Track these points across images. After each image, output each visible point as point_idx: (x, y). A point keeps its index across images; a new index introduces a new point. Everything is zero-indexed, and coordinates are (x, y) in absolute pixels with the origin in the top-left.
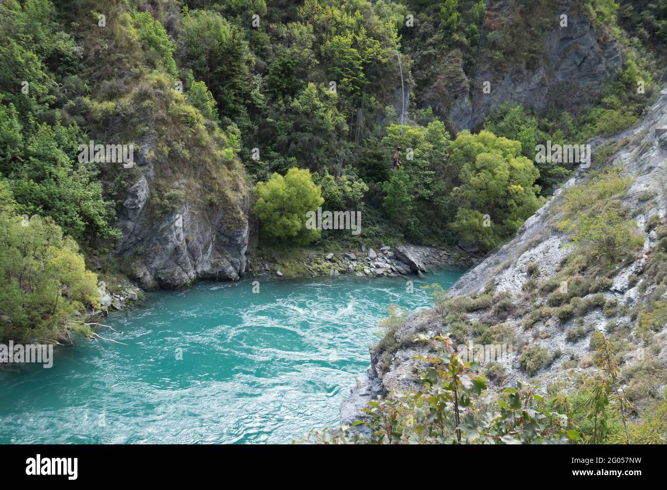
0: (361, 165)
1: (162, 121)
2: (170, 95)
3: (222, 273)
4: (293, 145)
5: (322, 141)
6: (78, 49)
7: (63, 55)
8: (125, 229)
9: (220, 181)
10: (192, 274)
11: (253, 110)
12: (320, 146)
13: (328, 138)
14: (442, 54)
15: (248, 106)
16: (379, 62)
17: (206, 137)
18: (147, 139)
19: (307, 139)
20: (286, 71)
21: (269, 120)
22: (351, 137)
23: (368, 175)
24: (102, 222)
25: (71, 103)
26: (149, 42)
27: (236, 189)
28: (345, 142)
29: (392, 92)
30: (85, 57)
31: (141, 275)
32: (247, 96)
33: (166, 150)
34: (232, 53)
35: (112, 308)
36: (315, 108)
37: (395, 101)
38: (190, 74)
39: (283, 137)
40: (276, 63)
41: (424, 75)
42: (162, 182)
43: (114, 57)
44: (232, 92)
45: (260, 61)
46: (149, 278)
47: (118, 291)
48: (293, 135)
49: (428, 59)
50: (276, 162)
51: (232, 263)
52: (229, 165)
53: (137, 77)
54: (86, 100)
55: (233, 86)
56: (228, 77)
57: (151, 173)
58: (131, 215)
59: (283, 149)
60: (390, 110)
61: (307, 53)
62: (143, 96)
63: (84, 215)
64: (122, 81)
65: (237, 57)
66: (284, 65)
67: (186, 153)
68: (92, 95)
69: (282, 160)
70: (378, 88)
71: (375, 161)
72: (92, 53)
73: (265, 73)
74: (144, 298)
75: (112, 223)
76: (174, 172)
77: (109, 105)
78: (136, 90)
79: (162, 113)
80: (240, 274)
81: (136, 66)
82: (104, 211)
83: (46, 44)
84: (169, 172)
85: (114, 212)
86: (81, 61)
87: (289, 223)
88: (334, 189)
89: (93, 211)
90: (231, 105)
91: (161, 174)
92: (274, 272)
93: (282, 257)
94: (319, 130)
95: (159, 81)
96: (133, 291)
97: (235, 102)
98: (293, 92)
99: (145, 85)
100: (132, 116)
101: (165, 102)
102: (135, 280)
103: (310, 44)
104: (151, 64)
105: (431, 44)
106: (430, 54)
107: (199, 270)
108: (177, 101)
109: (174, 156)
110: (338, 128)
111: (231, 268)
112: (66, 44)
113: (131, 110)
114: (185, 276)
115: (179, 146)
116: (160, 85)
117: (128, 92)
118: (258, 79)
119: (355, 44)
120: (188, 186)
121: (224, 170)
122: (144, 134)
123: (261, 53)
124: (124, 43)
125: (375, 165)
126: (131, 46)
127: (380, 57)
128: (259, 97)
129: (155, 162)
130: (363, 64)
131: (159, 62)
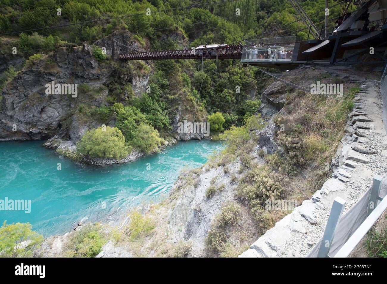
0: (238, 111)
1: (184, 101)
2: (187, 94)
3: (197, 138)
4: (219, 106)
5: (227, 105)
6: (168, 83)
7: (165, 85)
8: (173, 126)
9: (198, 115)
10: (189, 138)
11: (211, 96)
12: (227, 106)
13: (229, 104)
14: (268, 79)
15: (209, 95)
16: (247, 83)
17: (195, 104)
18: (180, 105)
19: (223, 104)
20: (220, 86)
21: (214, 99)
22: (236, 103)
23: (240, 114)
24: (167, 125)
25: (165, 96)
26: (185, 80)
27: (202, 117)
28: (235, 105)
29: (250, 91)
30: (170, 85)
31: (177, 137)
32: (209, 93)
33: (184, 108)
34: (206, 82)
35: (168, 145)
36: (226, 96)
37: (250, 93)
38: (194, 88)
39: (217, 103)
40: (218, 84)
41: (262, 85)
42: (183, 115)
43: (175, 85)
44: (205, 92)
45: (214, 83)
46: (179, 138)
47: (170, 141)
48: (220, 103)
49: (264, 80)
50: (215, 110)
51: (200, 136)
52: (201, 111)
53: (180, 89)
54: (168, 95)
55: (205, 90)
56: (204, 88)
57: (181, 113)
58: (175, 123)
59: (217, 107)
60: (249, 96)
61: (226, 81)
62: (181, 94)
63: (163, 123)
64: (176, 91)
65: (207, 83)
66: (219, 84)
67: (189, 108)
68: (170, 94)
69: (216, 109)
70: (246, 90)
71: (242, 110)
72: (171, 84)
73: (215, 86)
74: (176, 143)
75: (170, 125)
76: (186, 113)
77: (173, 97)
78: (179, 93)
79: (184, 99)
80: (201, 139)
81: (180, 87)
82: (168, 122)
83: (161, 82)
84: (185, 113)
85: (171, 122)
86: (169, 86)
87: (215, 126)
88: (229, 118)
89: (165, 122)
90: (205, 95)
91: (183, 114)
92: (210, 138)
93: (213, 134)
94: (227, 102)
95: (184, 91)
96: (174, 141)
97: (205, 94)
98: (221, 91)
99: (181, 92)
100: (177, 99)
101: (186, 95)
102: (175, 138)
103: (227, 78)
104: (184, 86)
105: (265, 76)
106: (265, 79)
107: (191, 137)
108: (188, 96)
109: (186, 109)
110: (232, 101)
111: (199, 137)
112: (166, 82)
113: (177, 98)
114: (187, 138)
115: (188, 107)
116: (185, 91)
117: (177, 93)
118: (213, 88)
119: (240, 78)
120: (189, 116)
121: (200, 112)
122: (180, 104)
123: (215, 81)
124: (178, 81)
125: (242, 111)
126: (180, 82)
127: (247, 81)
128: (212, 93)
129: (182, 110)
130: (242, 83)
131: (186, 85)
